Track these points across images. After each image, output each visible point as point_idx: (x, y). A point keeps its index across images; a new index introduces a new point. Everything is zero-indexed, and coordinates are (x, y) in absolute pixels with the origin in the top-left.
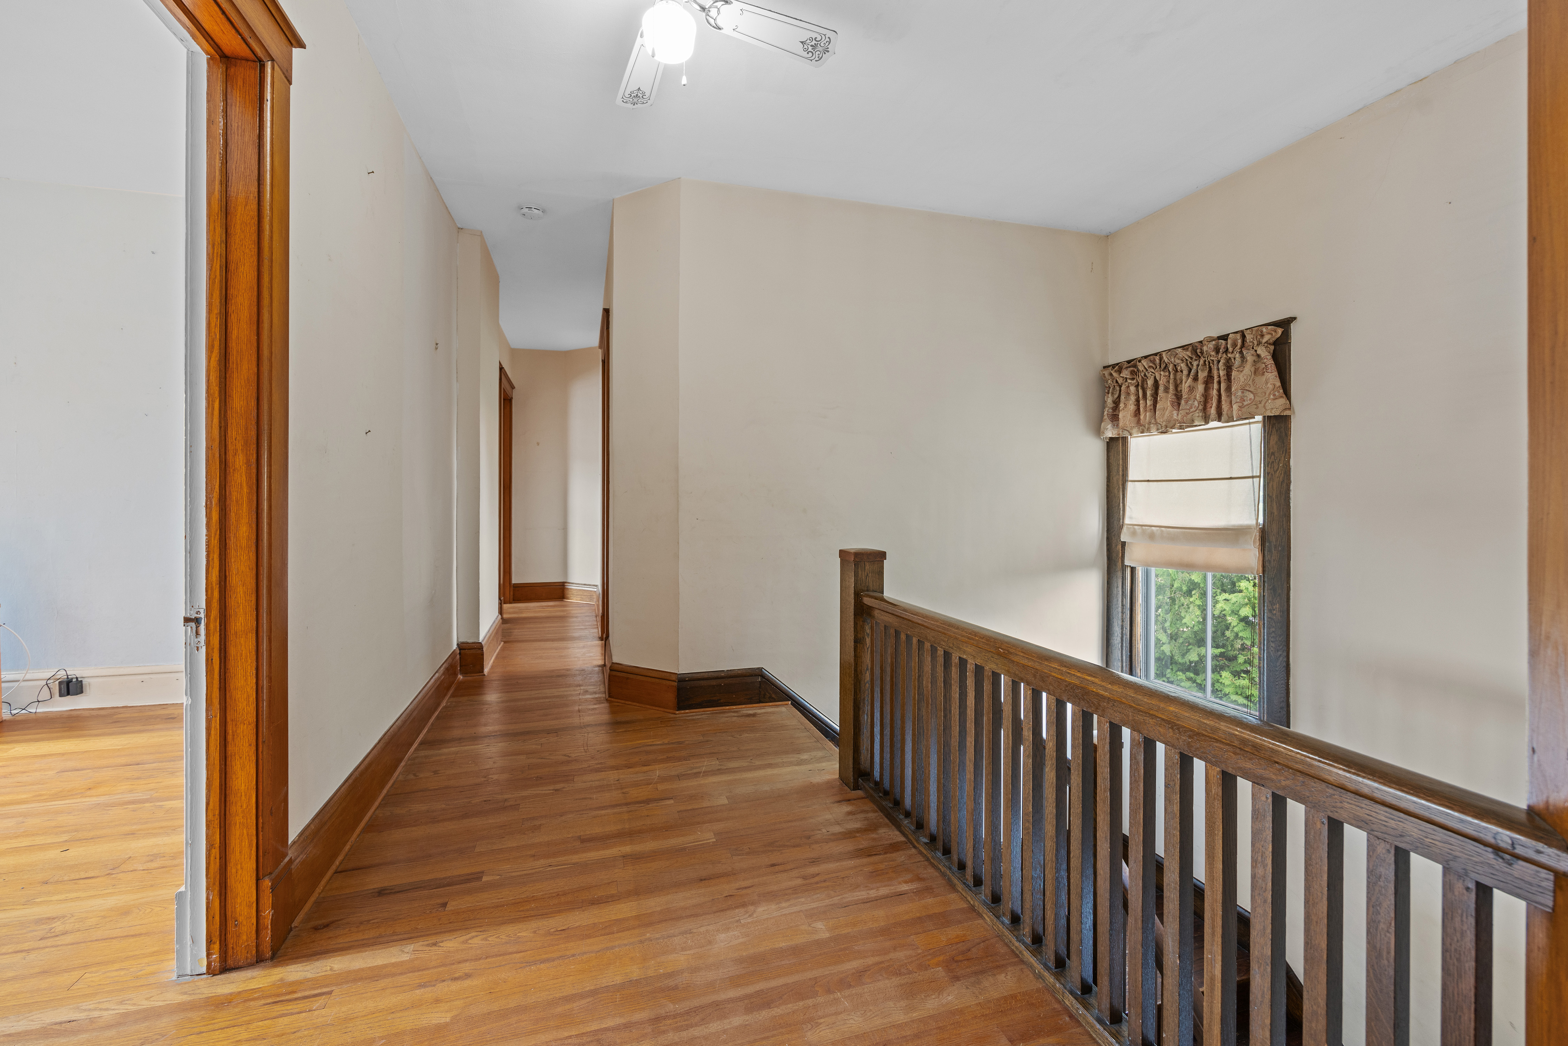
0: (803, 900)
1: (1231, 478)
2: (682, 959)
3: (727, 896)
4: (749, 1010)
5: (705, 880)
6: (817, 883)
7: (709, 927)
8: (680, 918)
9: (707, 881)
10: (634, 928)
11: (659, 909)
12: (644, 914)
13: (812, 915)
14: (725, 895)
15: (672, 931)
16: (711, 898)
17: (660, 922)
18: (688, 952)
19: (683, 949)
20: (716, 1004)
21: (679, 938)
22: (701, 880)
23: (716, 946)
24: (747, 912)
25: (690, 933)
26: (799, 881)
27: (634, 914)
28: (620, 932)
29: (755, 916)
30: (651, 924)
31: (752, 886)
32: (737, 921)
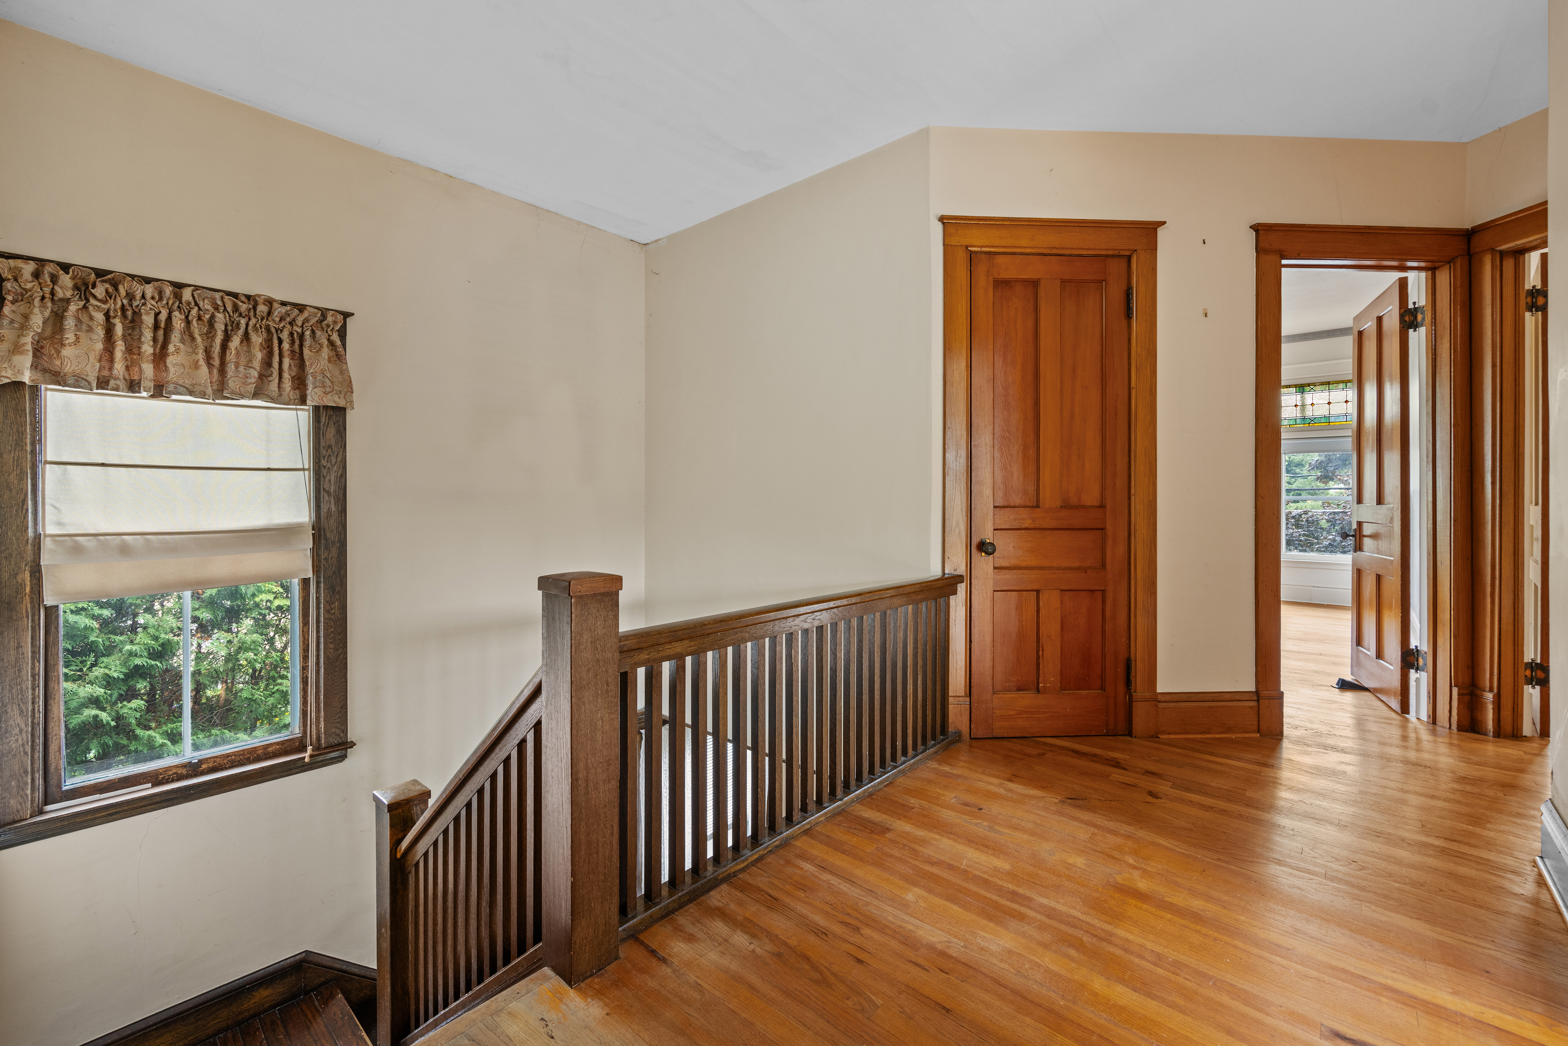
0: (890, 918)
1: (269, 469)
2: (1047, 959)
3: (946, 973)
4: (1030, 899)
5: (944, 1008)
6: (857, 919)
7: (997, 963)
8: (1014, 991)
9: (944, 1005)
10: (1072, 1021)
11: (1028, 1020)
12: (1048, 1027)
13: (904, 906)
14: (946, 975)
15: (1035, 987)
16: (962, 984)
17: (1039, 1005)
18: (1037, 960)
19: (1039, 966)
20: (1049, 916)
21: (1034, 977)
22: (948, 1011)
23: (1008, 946)
24: (948, 947)
25: (1020, 972)
26: (866, 931)
27: (1060, 1038)
28: (1090, 1030)
29: (946, 939)
30: (1051, 1011)
31: (911, 961)
32: (966, 948)
